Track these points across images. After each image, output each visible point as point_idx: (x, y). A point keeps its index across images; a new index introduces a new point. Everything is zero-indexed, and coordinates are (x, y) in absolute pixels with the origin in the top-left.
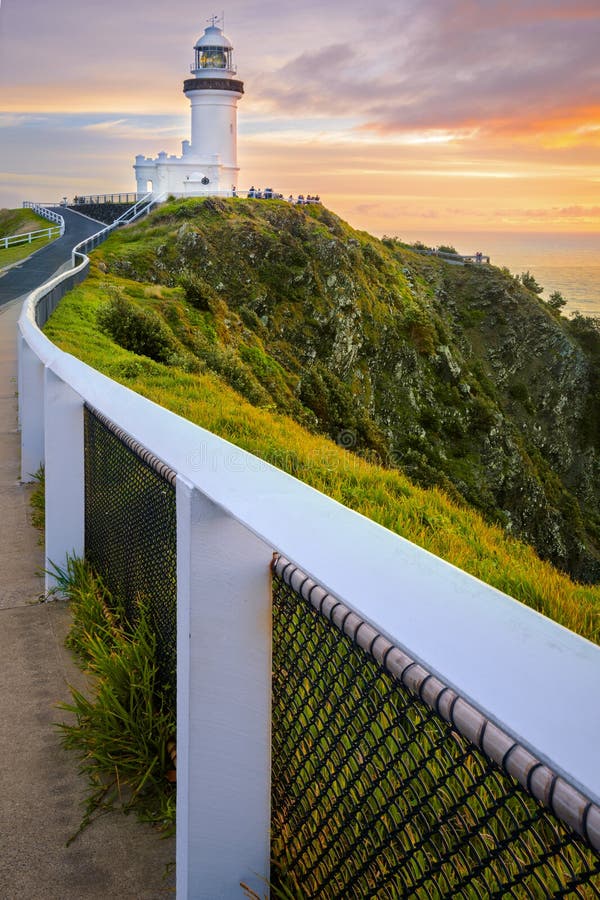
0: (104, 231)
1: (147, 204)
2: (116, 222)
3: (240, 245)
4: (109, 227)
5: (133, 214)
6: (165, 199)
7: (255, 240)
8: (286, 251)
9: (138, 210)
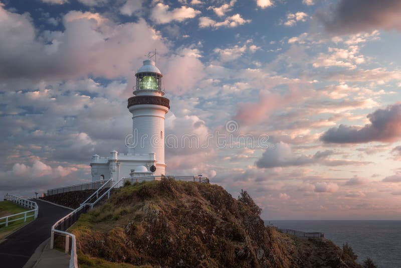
0: (71, 214)
1: (106, 189)
2: (82, 206)
3: (193, 222)
4: (75, 211)
5: (95, 198)
6: (122, 185)
7: (204, 217)
8: (228, 226)
9: (100, 195)
